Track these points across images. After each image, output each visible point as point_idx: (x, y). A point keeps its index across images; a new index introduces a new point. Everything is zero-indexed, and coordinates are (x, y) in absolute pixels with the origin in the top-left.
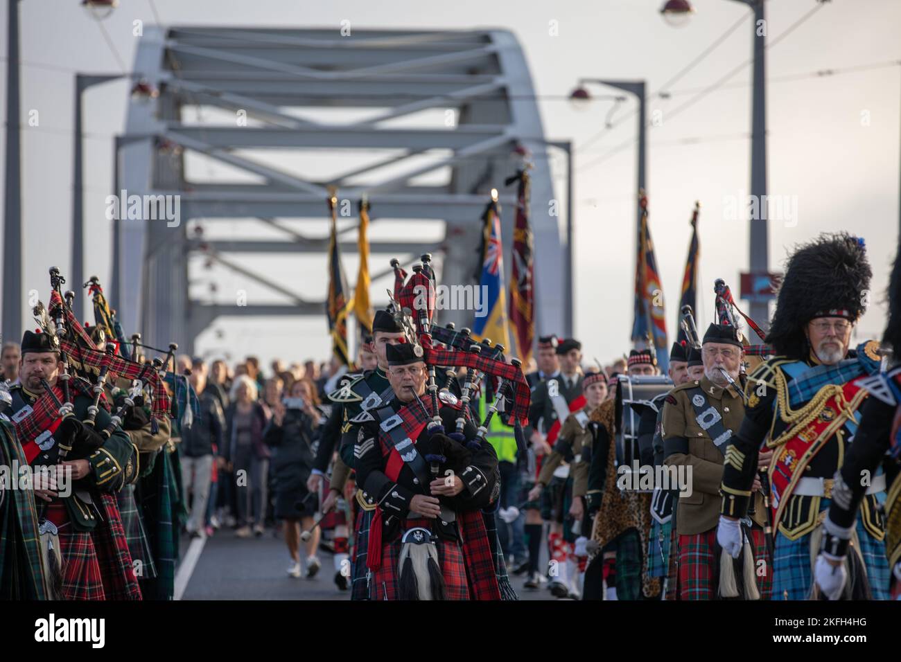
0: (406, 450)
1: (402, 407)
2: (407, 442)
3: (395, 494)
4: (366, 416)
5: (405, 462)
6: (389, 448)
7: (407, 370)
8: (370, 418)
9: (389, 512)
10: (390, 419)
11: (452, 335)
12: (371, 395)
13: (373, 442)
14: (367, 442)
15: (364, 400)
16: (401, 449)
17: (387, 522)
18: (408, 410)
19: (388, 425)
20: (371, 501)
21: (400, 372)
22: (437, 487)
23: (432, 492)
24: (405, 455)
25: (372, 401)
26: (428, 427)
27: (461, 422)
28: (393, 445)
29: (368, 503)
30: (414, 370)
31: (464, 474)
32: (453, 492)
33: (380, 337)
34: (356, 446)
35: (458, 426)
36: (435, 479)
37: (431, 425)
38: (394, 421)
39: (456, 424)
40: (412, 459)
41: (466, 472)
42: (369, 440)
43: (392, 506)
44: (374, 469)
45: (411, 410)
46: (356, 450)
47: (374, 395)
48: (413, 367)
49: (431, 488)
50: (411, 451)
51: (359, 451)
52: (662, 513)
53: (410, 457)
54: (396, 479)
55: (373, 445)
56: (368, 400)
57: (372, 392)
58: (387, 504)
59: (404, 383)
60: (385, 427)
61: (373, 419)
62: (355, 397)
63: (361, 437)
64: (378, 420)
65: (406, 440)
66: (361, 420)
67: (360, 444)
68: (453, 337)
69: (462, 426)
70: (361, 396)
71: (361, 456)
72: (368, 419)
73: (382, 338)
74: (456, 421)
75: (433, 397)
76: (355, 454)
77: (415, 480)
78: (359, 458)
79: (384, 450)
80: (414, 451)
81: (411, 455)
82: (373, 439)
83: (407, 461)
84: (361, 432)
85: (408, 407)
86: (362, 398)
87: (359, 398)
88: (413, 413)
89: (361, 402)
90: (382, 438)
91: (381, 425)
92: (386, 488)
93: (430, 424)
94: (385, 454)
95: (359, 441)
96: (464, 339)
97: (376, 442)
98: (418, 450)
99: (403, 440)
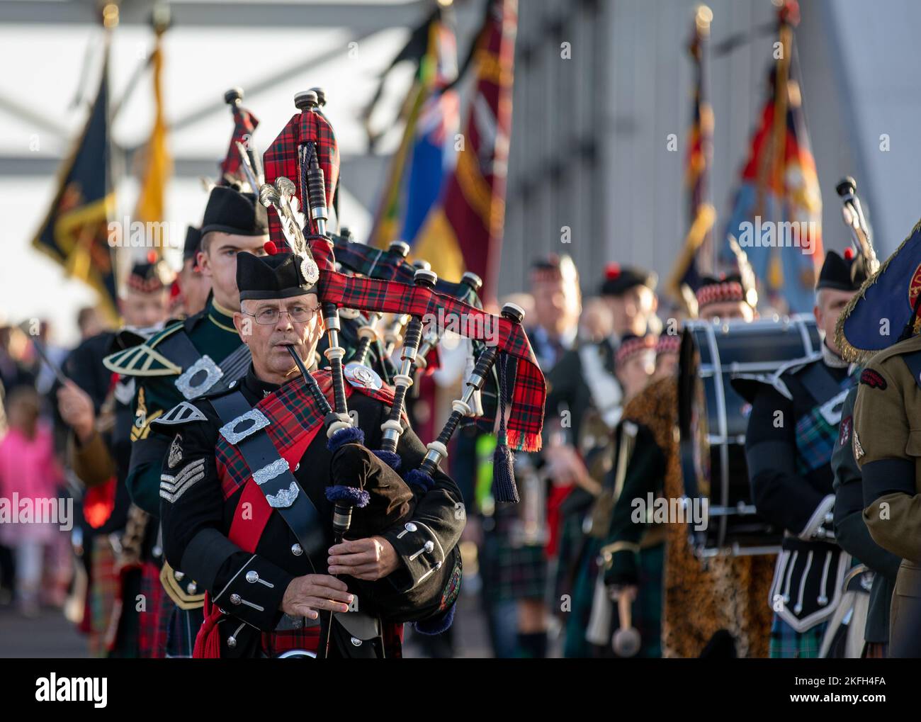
0: (276, 485)
1: (267, 394)
2: (280, 466)
3: (252, 576)
4: (188, 412)
5: (275, 509)
6: (238, 479)
7: (283, 309)
8: (197, 415)
9: (238, 613)
10: (241, 419)
11: (371, 255)
12: (199, 362)
13: (202, 467)
14: (189, 467)
15: (183, 371)
16: (265, 481)
17: (232, 639)
18: (279, 400)
19: (237, 429)
20: (192, 587)
21: (268, 312)
22: (342, 558)
23: (330, 569)
24: (274, 493)
25: (201, 376)
26: (329, 433)
27: (393, 429)
28: (249, 472)
29: (187, 593)
30: (299, 309)
31: (400, 536)
32: (375, 571)
33: (222, 244)
34: (164, 477)
35: (387, 436)
36: (340, 542)
37: (334, 429)
38: (250, 423)
39: (382, 433)
40: (288, 504)
41: (405, 532)
42: (195, 463)
43: (244, 602)
44: (206, 525)
45: (285, 401)
46: (163, 485)
47: (206, 362)
48: (298, 303)
49: (330, 559)
50: (287, 487)
51: (170, 488)
52: (798, 608)
53: (284, 498)
54: (255, 547)
55: (202, 475)
56: (192, 371)
57: (202, 357)
58: (235, 597)
59: (276, 337)
60: (230, 434)
61: (203, 417)
62: (164, 367)
63: (175, 456)
64: (215, 422)
65: (277, 463)
66: (177, 420)
67: (174, 472)
68: (373, 260)
69: (396, 437)
70: (177, 364)
71: (177, 496)
72: (192, 418)
73: (226, 247)
74: (383, 426)
75: (335, 373)
76: (163, 494)
77: (295, 548)
78: (173, 501)
79: (226, 482)
80: (295, 488)
81: (287, 494)
82: (202, 460)
83: (277, 506)
84: (177, 447)
85: (279, 394)
86: (179, 370)
87: (173, 369)
88: (291, 408)
89: (176, 376)
90: (224, 459)
91: (221, 430)
92: (232, 564)
93: (333, 426)
94: (229, 493)
95: (171, 465)
96: (395, 266)
97: (210, 468)
98: (301, 484)
99: (271, 462)
